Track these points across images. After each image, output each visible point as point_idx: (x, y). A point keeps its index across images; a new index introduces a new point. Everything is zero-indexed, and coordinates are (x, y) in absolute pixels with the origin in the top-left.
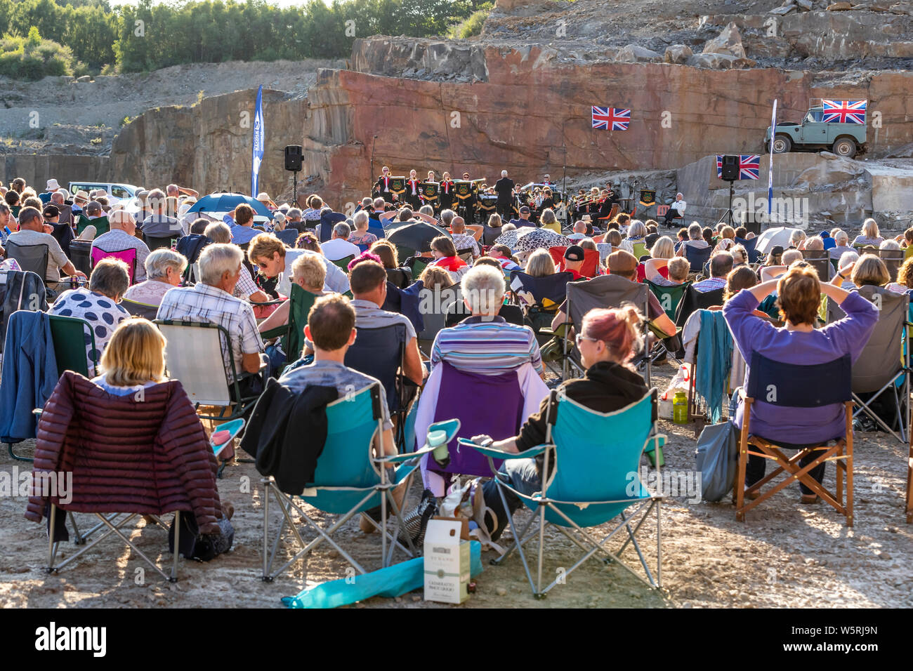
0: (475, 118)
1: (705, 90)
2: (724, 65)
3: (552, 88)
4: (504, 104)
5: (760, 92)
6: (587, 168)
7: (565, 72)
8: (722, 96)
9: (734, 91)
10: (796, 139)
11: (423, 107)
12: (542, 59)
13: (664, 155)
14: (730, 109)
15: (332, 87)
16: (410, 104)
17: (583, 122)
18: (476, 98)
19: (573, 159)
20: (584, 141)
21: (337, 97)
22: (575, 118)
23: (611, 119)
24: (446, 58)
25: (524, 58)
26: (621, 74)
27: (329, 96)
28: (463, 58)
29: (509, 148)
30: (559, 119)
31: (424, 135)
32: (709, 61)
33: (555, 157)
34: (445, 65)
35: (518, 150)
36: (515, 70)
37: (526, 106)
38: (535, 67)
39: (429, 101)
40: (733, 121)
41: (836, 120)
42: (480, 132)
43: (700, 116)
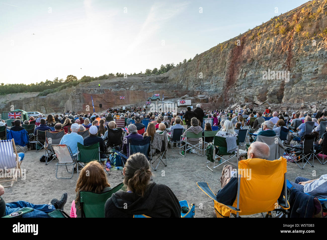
0: (104, 99)
1: (134, 93)
2: (134, 90)
3: (114, 94)
4: (108, 97)
5: (141, 94)
6: (120, 104)
7: (115, 92)
8: (136, 94)
9: (138, 94)
10: (152, 99)
11: (96, 97)
12: (112, 90)
13: (130, 102)
14: (138, 96)
15: (81, 95)
16: (94, 97)
17: (119, 98)
18: (104, 96)
19: (118, 103)
20: (119, 101)
21: (82, 97)
22: (118, 98)
23: (123, 98)
24: (96, 91)
25: (110, 90)
26: (123, 92)
27: (80, 97)
28: (99, 90)
29: (109, 102)
30: (115, 98)
31: (97, 101)
32: (132, 90)
33: (116, 103)
34: (97, 92)
35: (110, 103)
36: (109, 92)
37: (111, 97)
38: (111, 91)
39: (97, 97)
40: (138, 97)
41: (156, 96)
42: (105, 100)
43: (134, 97)
